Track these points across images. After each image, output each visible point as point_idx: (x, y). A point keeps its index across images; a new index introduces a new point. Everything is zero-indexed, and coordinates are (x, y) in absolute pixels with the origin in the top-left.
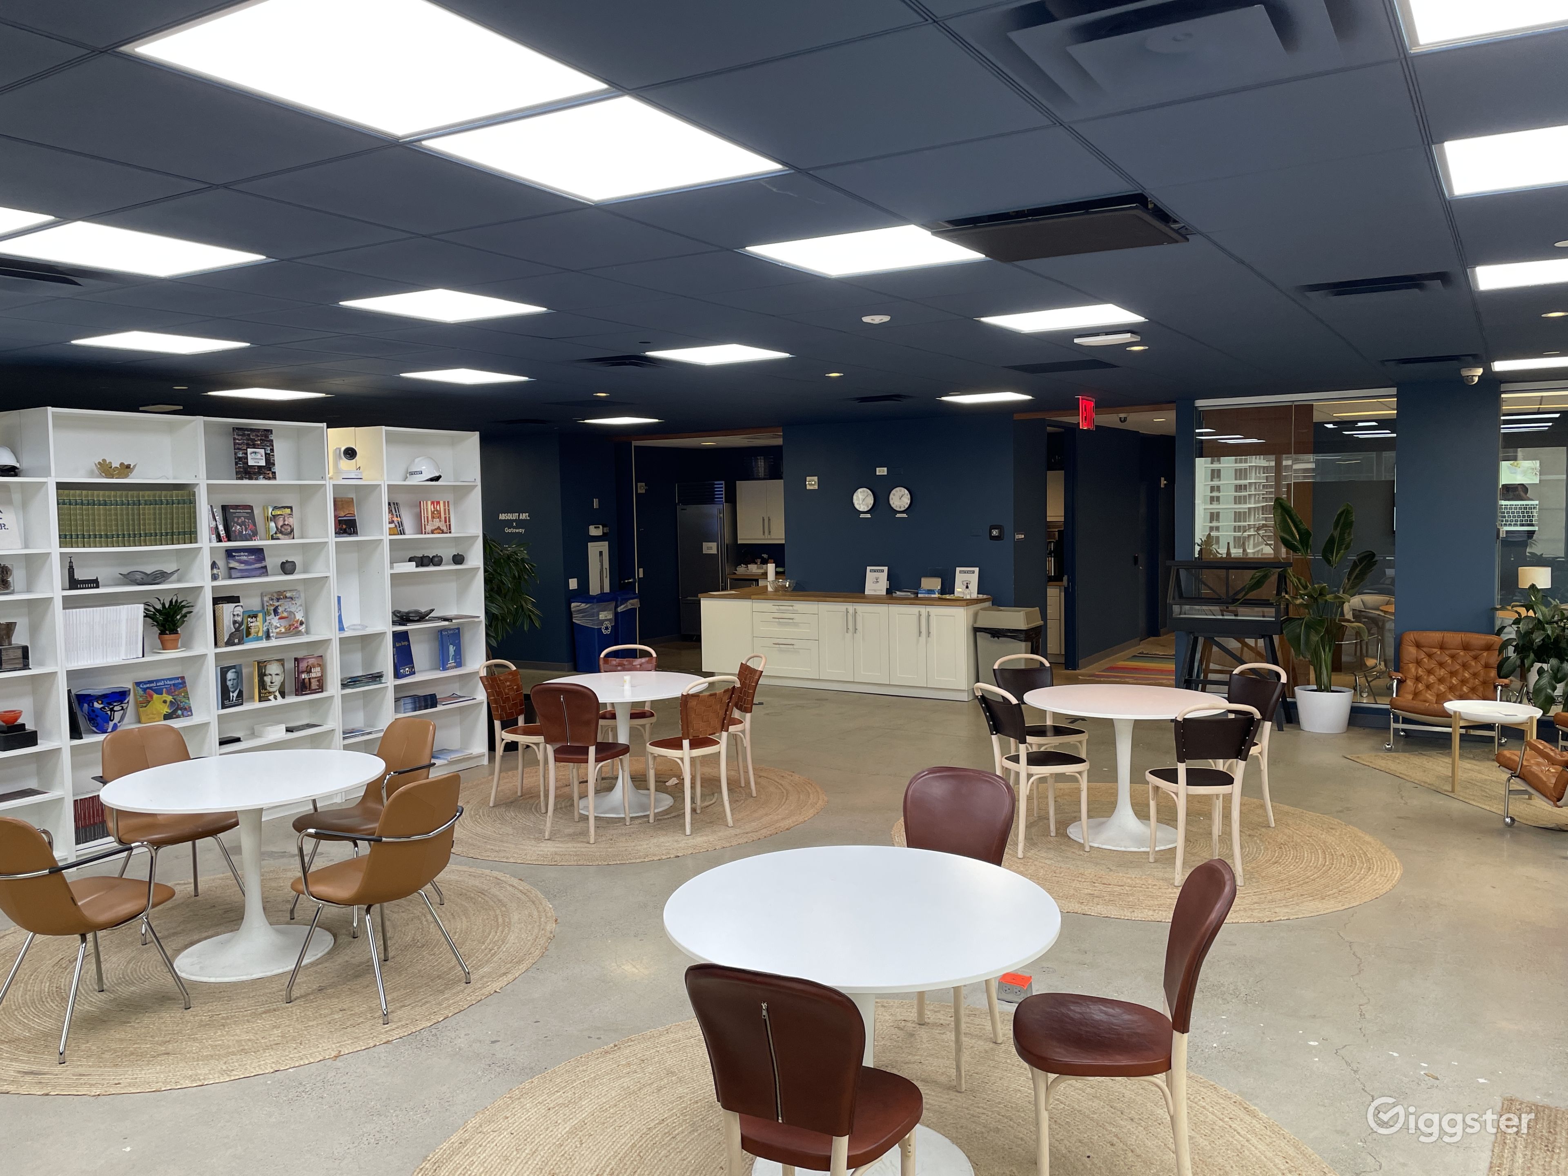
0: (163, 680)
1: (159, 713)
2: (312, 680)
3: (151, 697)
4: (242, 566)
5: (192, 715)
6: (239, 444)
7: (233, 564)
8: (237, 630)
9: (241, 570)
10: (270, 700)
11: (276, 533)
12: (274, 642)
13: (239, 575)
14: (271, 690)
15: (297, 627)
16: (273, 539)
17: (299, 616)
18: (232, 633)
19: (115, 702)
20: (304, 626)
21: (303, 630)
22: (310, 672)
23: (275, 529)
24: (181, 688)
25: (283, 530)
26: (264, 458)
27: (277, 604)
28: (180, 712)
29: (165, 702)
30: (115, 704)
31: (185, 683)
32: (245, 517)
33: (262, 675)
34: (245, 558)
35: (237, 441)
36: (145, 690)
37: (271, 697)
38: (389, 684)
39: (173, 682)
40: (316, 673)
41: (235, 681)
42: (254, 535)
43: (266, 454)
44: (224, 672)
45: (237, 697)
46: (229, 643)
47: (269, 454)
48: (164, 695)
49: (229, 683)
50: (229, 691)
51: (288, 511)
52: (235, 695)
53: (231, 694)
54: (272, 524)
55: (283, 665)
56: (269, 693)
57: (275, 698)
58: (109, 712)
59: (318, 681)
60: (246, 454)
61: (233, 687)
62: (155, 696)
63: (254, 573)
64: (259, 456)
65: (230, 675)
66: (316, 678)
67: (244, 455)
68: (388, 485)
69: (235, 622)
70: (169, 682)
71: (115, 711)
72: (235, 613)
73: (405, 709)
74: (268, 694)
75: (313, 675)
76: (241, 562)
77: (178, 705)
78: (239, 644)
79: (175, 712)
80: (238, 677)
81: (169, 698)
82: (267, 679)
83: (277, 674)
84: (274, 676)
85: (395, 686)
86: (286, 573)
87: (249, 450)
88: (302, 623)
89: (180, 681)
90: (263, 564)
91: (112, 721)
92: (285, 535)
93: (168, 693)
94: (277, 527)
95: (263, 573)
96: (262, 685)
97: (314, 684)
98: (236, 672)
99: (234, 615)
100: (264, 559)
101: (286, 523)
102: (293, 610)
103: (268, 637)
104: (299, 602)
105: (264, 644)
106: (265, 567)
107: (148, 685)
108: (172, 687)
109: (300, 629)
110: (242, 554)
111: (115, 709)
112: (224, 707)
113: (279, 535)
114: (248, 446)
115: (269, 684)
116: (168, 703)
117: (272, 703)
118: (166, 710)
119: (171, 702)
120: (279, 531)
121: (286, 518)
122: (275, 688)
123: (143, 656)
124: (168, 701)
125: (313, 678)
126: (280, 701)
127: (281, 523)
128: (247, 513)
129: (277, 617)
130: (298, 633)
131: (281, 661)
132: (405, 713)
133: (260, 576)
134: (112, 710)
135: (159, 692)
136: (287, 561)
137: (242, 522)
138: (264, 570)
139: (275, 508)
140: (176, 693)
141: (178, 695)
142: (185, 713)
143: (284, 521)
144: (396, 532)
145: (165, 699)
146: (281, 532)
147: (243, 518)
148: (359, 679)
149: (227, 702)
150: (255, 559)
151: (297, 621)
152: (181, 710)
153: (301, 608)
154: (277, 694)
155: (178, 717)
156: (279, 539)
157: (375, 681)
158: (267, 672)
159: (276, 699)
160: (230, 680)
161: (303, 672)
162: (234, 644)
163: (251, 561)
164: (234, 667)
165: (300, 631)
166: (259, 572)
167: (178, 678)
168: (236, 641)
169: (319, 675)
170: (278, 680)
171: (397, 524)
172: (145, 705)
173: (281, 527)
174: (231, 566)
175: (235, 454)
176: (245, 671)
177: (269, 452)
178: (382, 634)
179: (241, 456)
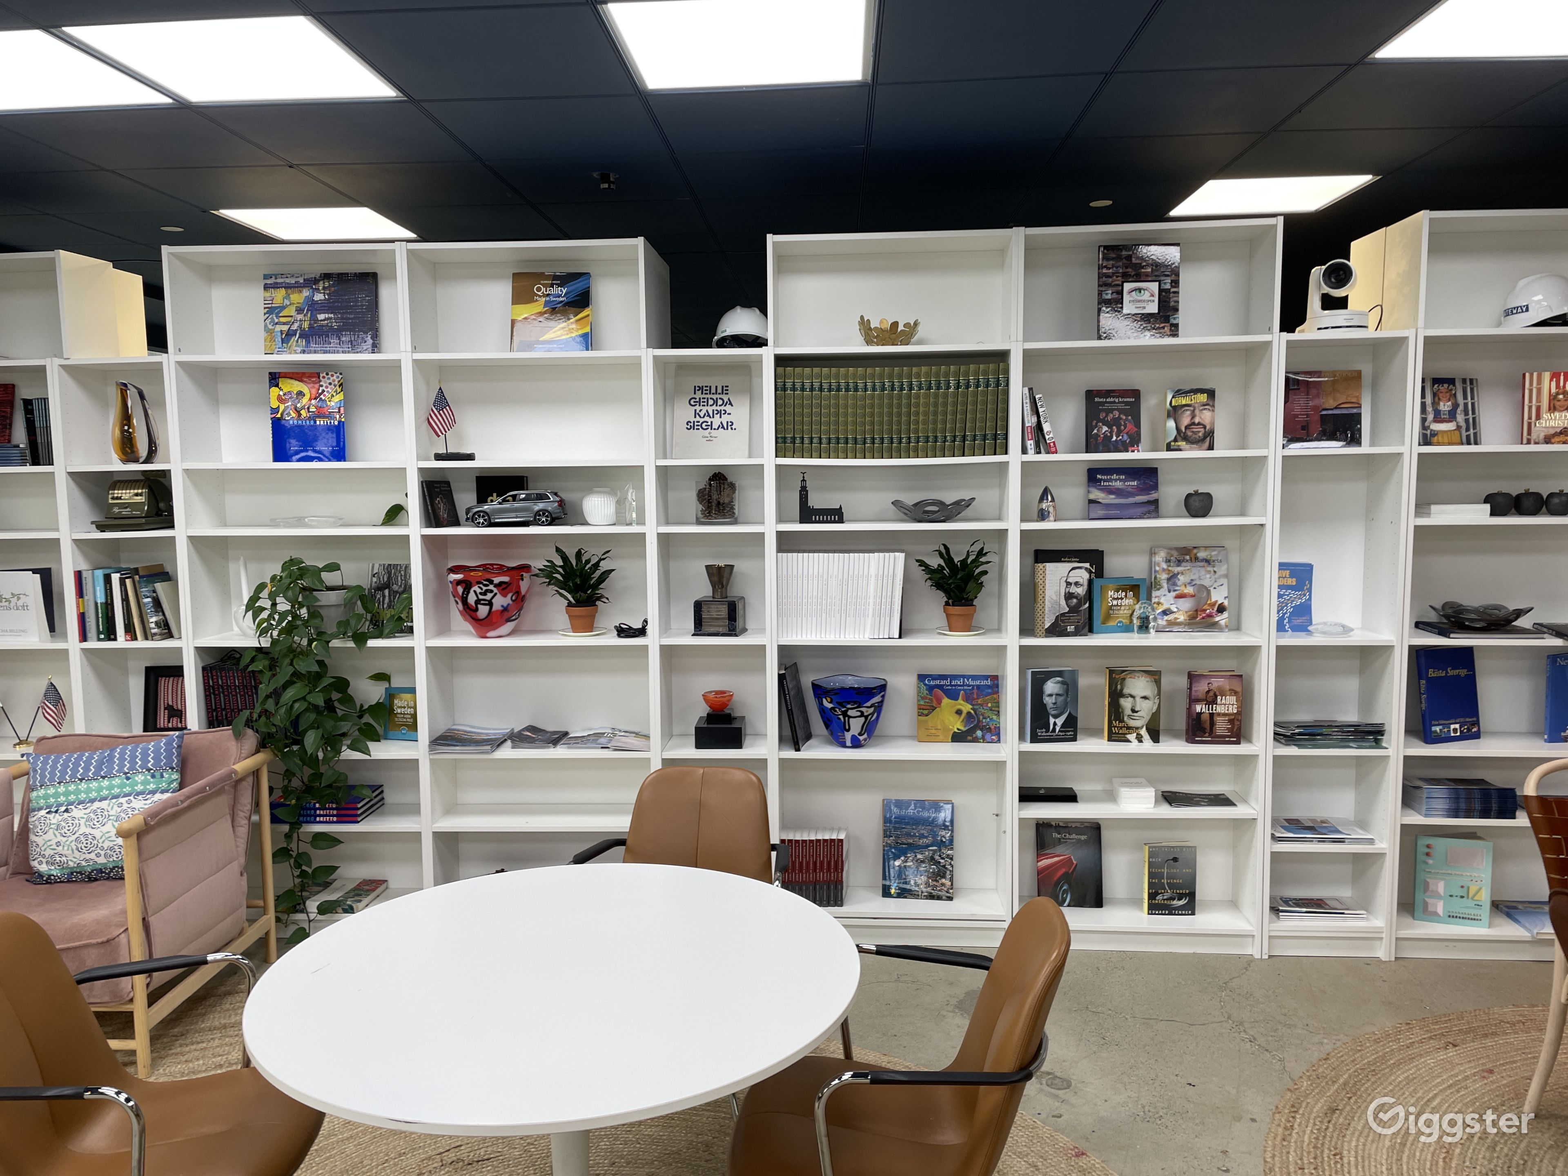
0: (964, 677)
1: (946, 729)
2: (1219, 720)
3: (939, 702)
4: (1111, 499)
5: (999, 741)
6: (1107, 276)
7: (1096, 494)
8: (1073, 610)
9: (1108, 506)
10: (1128, 741)
11: (1175, 440)
12: (1152, 639)
13: (1101, 513)
14: (1132, 723)
15: (1210, 616)
16: (1169, 448)
17: (1219, 596)
18: (1063, 615)
19: (849, 703)
20: (1225, 615)
21: (1223, 623)
22: (1214, 702)
23: (1175, 433)
24: (989, 694)
25: (1189, 433)
26: (1156, 299)
27: (1177, 569)
28: (979, 733)
29: (959, 712)
30: (849, 706)
31: (997, 686)
32: (1121, 411)
33: (1116, 695)
34: (1118, 484)
35: (1105, 271)
36: (931, 689)
37: (1132, 737)
38: (1390, 752)
39: (978, 683)
40: (1227, 705)
41: (1061, 699)
42: (1134, 441)
43: (1161, 291)
44: (1039, 681)
45: (1063, 726)
46: (1055, 630)
47: (1168, 291)
48: (960, 701)
49: (1049, 701)
50: (1047, 715)
51: (1203, 398)
52: (1060, 721)
53: (1052, 720)
54: (1171, 424)
55: (1158, 683)
56: (1129, 728)
57: (1140, 739)
58: (841, 717)
59: (1231, 721)
60: (1121, 293)
61: (1055, 709)
62: (946, 701)
63: (1132, 511)
64: (1146, 296)
65: (1051, 687)
66: (1225, 715)
67: (1115, 296)
68: (1426, 339)
69: (1069, 596)
70: (971, 682)
71: (850, 717)
72: (1070, 580)
73: (1428, 809)
74: (1124, 731)
75: (1220, 709)
76: (1110, 491)
77: (979, 721)
78: (1076, 633)
79: (971, 731)
80: (1067, 691)
81: (967, 708)
82: (1126, 704)
83: (1145, 698)
84: (1138, 699)
85: (1406, 758)
86: (1194, 513)
87: (1127, 286)
88: (1221, 609)
89: (989, 682)
90: (1153, 496)
91: (848, 730)
92: (1192, 443)
93: (968, 699)
94: (1178, 429)
95: (1149, 512)
96: (1116, 712)
97: (1222, 726)
98: (1062, 683)
99: (1069, 584)
100: (1155, 487)
101: (1197, 420)
102: (1206, 582)
103: (1144, 627)
104: (1222, 569)
105: (1134, 640)
106: (1156, 502)
107: (938, 682)
108: (975, 691)
109: (1217, 619)
110: (1115, 476)
111: (850, 713)
112: (1035, 739)
113: (1182, 444)
114: (1127, 278)
115: (1128, 711)
116: (964, 715)
117: (1132, 747)
118: (958, 725)
119: (969, 713)
120: (1182, 435)
121: (1197, 412)
122: (1141, 721)
123: (900, 637)
124: (965, 712)
125: (1219, 714)
126: (1148, 746)
127: (1186, 420)
128: (1127, 403)
129: (1173, 594)
130: (1209, 625)
131: (1155, 676)
132: (1426, 816)
133: (1141, 517)
134: (845, 714)
135: (953, 695)
136: (1196, 493)
137: (1114, 419)
138: (1152, 507)
139: (1178, 393)
140: (979, 701)
141: (982, 705)
142: (988, 736)
143: (1193, 417)
144: (1459, 440)
145: (959, 707)
146: (1186, 438)
147: (1117, 414)
148: (1325, 731)
149: (1041, 733)
150: (1138, 487)
151: (1213, 605)
152: (982, 730)
153: (1224, 581)
154: (1143, 732)
155: (975, 740)
156: (1180, 450)
157: (1363, 740)
158: (1126, 691)
159: (1140, 741)
160: (1050, 695)
161: (1198, 701)
162: (1064, 634)
163: (1130, 489)
164: (1059, 674)
165: (1216, 623)
166: (1144, 509)
167: (986, 677)
168: (1071, 629)
169: (1233, 710)
170: (1146, 709)
171: (1463, 424)
172: (926, 712)
173: (1186, 428)
174: (1092, 497)
175: (1100, 294)
176: (1083, 682)
177: (1168, 286)
178: (1386, 650)
179: (1109, 297)
